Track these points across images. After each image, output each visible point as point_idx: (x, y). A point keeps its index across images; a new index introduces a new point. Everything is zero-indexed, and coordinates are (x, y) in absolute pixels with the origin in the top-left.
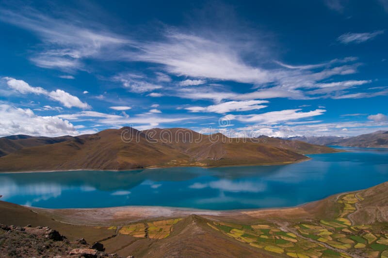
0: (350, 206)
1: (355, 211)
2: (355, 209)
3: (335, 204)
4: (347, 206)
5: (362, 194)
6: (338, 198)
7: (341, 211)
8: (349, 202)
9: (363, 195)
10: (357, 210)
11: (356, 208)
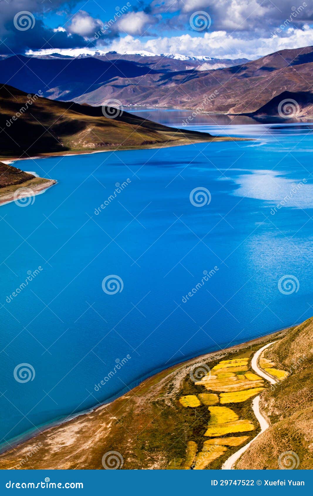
0: (231, 414)
1: (251, 434)
2: (252, 428)
3: (167, 413)
4: (221, 420)
5: (277, 353)
6: (178, 384)
7: (192, 446)
8: (225, 399)
9: (282, 358)
10: (258, 429)
11: (255, 421)
